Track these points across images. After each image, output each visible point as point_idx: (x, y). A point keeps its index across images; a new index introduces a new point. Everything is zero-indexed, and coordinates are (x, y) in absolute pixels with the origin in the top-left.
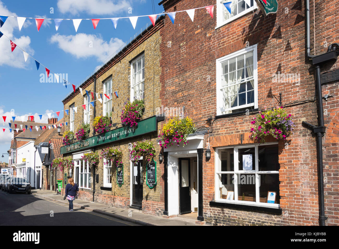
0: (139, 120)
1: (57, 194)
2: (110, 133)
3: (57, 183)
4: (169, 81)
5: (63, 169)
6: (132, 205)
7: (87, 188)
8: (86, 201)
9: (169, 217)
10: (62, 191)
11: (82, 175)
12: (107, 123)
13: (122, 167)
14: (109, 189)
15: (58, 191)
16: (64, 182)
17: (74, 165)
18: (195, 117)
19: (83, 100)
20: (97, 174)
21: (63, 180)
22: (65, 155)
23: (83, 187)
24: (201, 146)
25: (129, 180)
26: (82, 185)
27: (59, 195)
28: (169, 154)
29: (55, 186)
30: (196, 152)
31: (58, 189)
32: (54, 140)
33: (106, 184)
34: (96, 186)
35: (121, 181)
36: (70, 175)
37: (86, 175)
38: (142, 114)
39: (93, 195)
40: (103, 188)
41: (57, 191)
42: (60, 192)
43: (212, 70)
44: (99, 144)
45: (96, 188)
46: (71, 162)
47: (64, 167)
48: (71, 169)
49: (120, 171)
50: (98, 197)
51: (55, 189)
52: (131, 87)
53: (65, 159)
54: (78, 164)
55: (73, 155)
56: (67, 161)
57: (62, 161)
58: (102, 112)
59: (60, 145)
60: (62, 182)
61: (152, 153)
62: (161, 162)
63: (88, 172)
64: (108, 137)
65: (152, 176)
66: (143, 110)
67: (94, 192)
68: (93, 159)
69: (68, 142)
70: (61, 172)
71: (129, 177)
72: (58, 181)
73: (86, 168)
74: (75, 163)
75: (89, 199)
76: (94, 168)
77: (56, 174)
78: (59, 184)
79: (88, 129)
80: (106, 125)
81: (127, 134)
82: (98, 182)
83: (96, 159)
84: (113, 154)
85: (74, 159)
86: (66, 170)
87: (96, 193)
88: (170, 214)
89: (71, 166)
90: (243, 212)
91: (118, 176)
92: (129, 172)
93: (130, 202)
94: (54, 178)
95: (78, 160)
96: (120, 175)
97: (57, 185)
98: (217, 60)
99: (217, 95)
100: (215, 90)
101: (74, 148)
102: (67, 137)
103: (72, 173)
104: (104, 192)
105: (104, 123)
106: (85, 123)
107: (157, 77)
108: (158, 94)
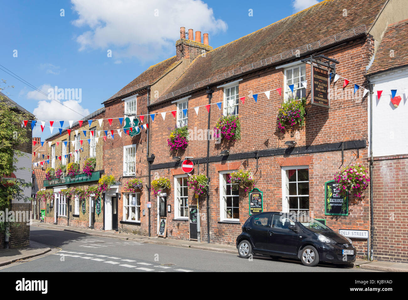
0: (93, 171)
1: (40, 222)
2: (78, 176)
3: (41, 212)
4: (106, 151)
5: (46, 200)
6: (91, 227)
7: (64, 216)
8: (63, 226)
9: (105, 231)
10: (44, 219)
11: (60, 205)
12: (76, 168)
13: (85, 200)
14: (78, 216)
15: (42, 219)
16: (47, 211)
17: (54, 197)
18: (116, 175)
19: (62, 144)
20: (71, 205)
21: (46, 210)
22: (47, 188)
23: (62, 215)
24: (117, 192)
25: (89, 209)
26: (60, 214)
27: (43, 223)
28: (106, 194)
29: (39, 215)
30: (115, 194)
31: (41, 218)
32: (37, 170)
33: (77, 212)
34: (70, 214)
35: (84, 210)
36: (52, 205)
37: (63, 205)
38: (95, 167)
39: (68, 221)
40: (74, 216)
41: (40, 220)
42: (44, 220)
43: (122, 150)
44: (71, 183)
45: (70, 216)
46: (52, 194)
47: (46, 199)
48: (52, 200)
49: (84, 203)
50: (71, 222)
51: (38, 218)
52: (91, 146)
53: (47, 192)
54: (58, 196)
55: (54, 188)
56: (49, 193)
57: (45, 193)
58: (74, 158)
59: (43, 176)
60: (45, 211)
61: (97, 193)
62: (102, 198)
63: (65, 203)
64: (77, 179)
65: (99, 207)
66: (95, 165)
67: (68, 219)
68: (67, 193)
69: (49, 177)
70: (44, 203)
71: (89, 207)
72: (41, 210)
73: (63, 200)
74: (56, 195)
75: (65, 224)
76: (68, 200)
77: (39, 203)
78: (42, 213)
79: (65, 170)
80: (76, 170)
81: (87, 179)
82: (71, 211)
83: (69, 194)
84: (78, 192)
85: (54, 192)
86: (48, 201)
87: (70, 219)
88: (105, 230)
89: (52, 198)
90: (131, 225)
91: (83, 207)
92: (89, 204)
93: (89, 224)
94: (38, 207)
95: (58, 193)
96: (84, 206)
97: (40, 214)
98: (124, 146)
99: (124, 165)
100: (123, 162)
101: (55, 183)
102: (49, 173)
103: (53, 204)
104: (75, 218)
105: (74, 169)
106: (63, 164)
107: (102, 146)
108: (102, 156)
